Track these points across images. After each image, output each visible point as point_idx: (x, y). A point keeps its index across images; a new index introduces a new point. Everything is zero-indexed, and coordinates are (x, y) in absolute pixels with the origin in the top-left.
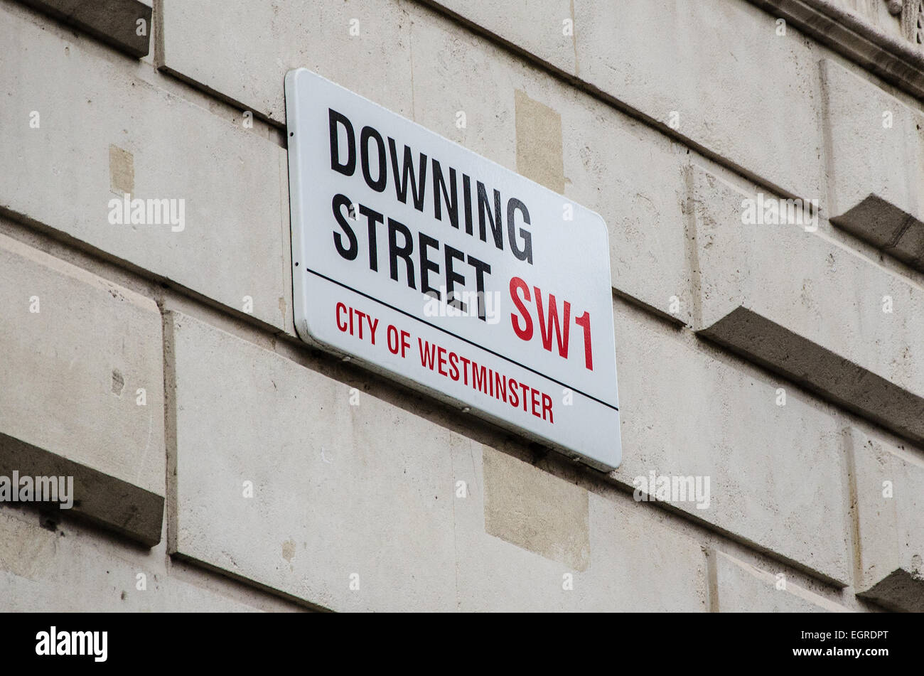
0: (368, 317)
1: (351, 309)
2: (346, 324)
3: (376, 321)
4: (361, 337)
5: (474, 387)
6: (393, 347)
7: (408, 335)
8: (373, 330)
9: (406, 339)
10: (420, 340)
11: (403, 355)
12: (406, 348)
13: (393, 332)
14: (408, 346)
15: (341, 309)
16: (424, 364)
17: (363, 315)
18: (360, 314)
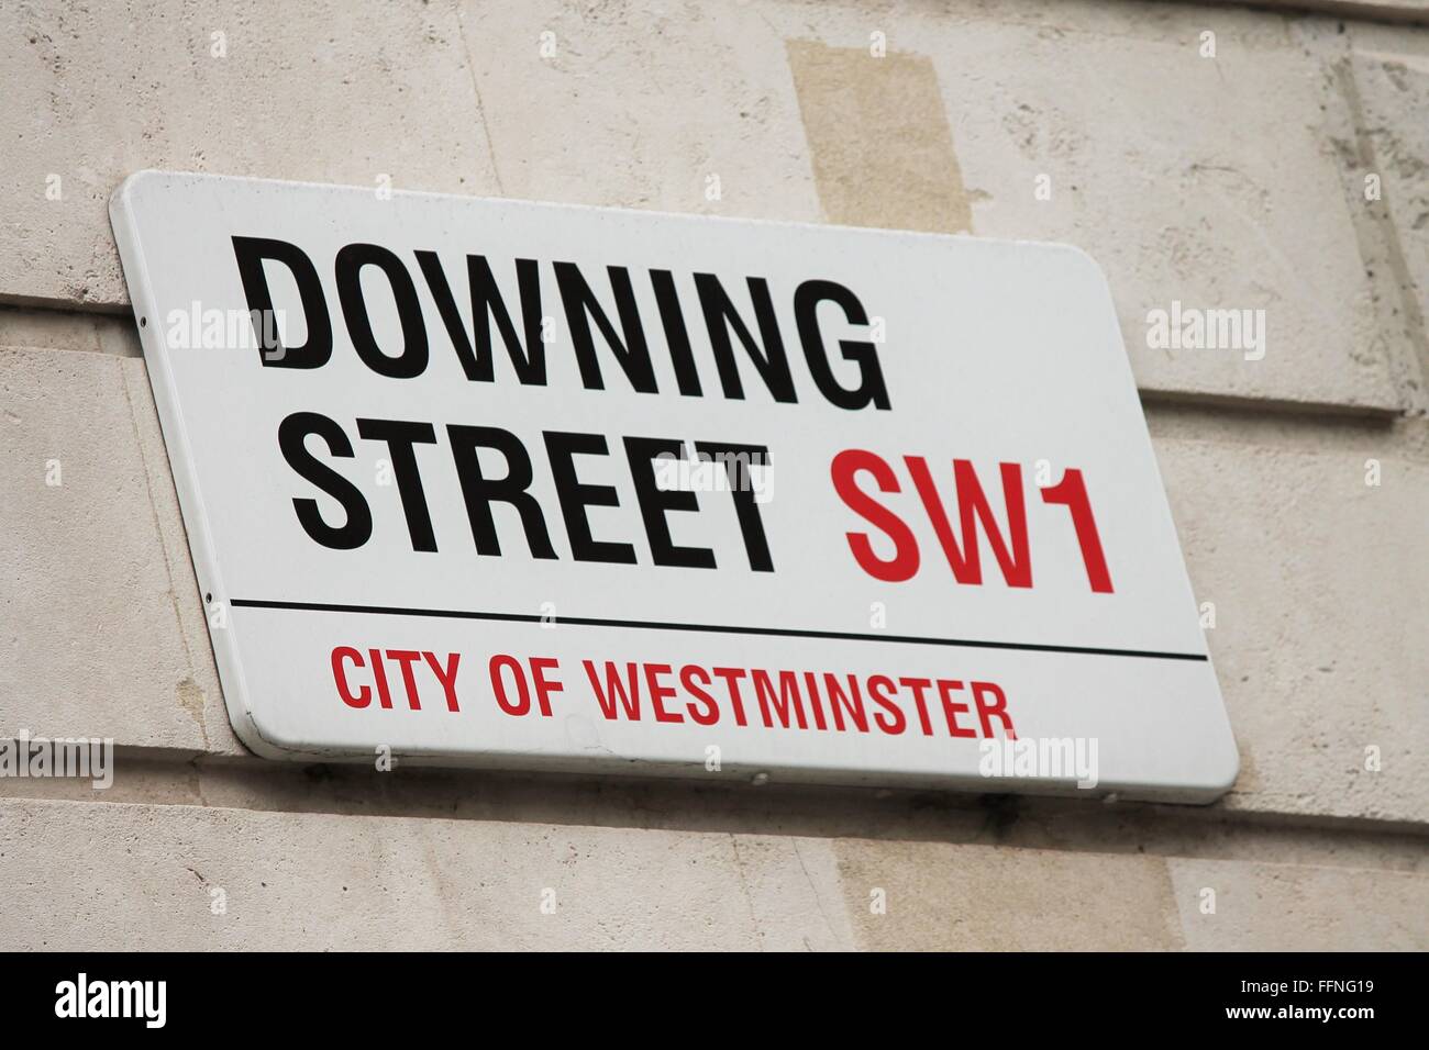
0: (430, 658)
1: (375, 654)
2: (366, 691)
3: (454, 660)
4: (415, 703)
5: (768, 722)
6: (514, 699)
7: (553, 663)
8: (448, 681)
9: (549, 674)
10: (589, 665)
11: (546, 710)
12: (551, 694)
13: (506, 671)
14: (558, 687)
15: (347, 661)
16: (610, 713)
17: (416, 656)
18: (406, 658)
